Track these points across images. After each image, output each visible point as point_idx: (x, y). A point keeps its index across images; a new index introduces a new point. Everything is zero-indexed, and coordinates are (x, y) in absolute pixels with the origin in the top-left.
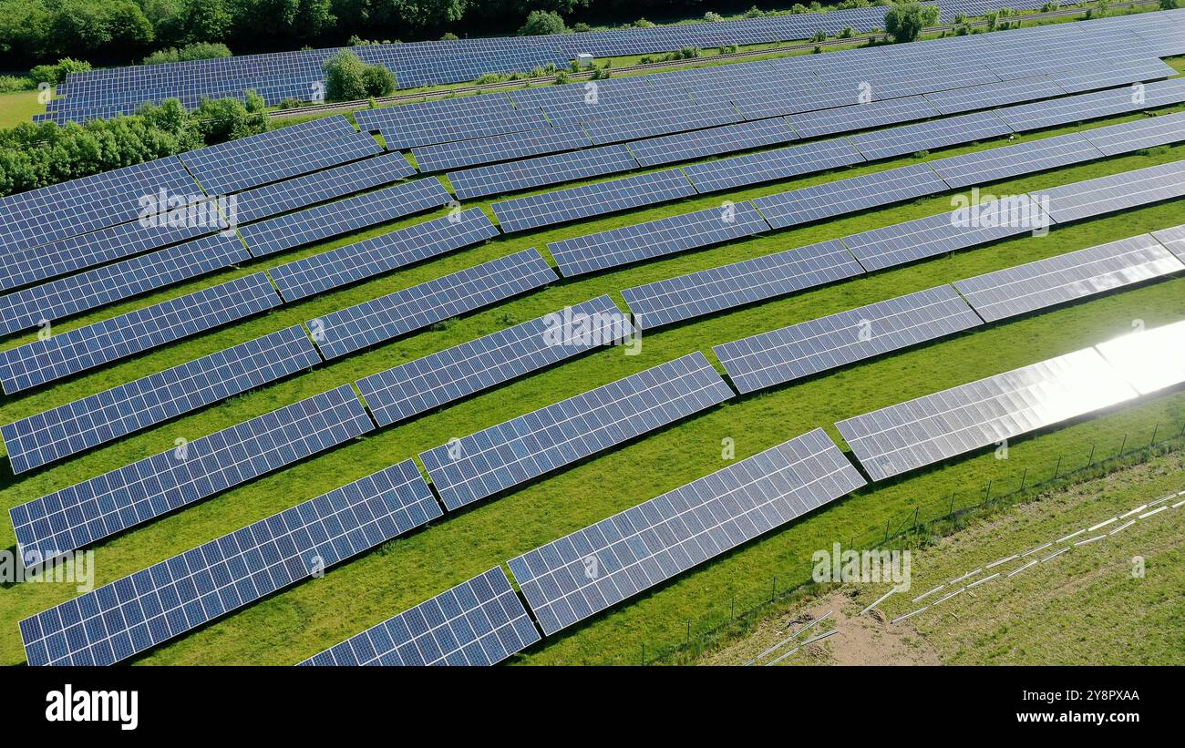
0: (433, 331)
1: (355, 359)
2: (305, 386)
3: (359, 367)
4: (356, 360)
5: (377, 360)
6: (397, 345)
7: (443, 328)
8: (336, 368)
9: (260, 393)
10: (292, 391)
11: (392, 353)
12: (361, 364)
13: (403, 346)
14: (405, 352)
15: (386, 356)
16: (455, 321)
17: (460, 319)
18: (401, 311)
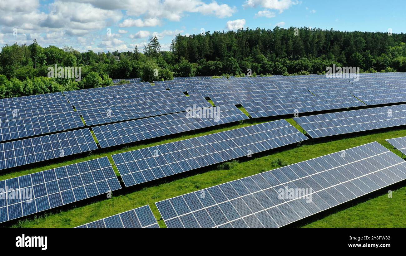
0: (218, 169)
1: (152, 188)
2: (102, 211)
3: (156, 195)
4: (153, 190)
5: (173, 190)
6: (189, 178)
7: (227, 168)
8: (134, 195)
9: (57, 216)
10: (89, 214)
11: (186, 184)
12: (157, 192)
13: (195, 180)
14: (198, 184)
15: (181, 187)
16: (237, 163)
17: (240, 162)
18: (192, 153)
